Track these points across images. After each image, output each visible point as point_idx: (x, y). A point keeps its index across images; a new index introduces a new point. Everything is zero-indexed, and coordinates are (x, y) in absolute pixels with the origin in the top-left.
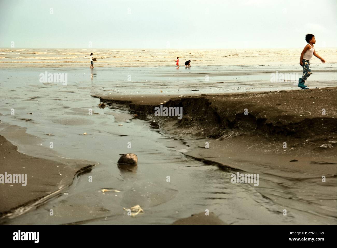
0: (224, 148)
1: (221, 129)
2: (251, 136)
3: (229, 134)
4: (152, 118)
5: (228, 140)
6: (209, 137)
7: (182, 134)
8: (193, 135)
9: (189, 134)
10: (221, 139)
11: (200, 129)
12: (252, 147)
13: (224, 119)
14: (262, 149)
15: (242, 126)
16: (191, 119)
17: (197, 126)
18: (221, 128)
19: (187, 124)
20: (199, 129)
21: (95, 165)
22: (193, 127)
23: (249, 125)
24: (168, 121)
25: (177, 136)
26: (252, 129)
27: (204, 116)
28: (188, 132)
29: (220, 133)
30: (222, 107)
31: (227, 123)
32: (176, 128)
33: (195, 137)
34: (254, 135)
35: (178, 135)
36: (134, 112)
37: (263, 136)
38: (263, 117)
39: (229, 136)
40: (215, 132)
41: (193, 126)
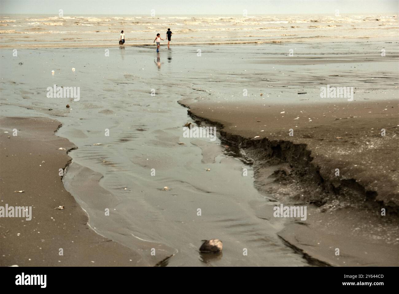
0: (326, 227)
1: (324, 194)
2: (359, 210)
3: (333, 203)
4: (245, 154)
5: (331, 213)
6: (309, 202)
7: (278, 193)
8: (290, 198)
9: (287, 194)
10: (323, 211)
11: (299, 189)
12: (359, 229)
13: (328, 182)
14: (371, 234)
15: (348, 193)
16: (290, 173)
17: (297, 184)
18: (324, 191)
19: (285, 180)
20: (297, 189)
21: (174, 255)
22: (291, 185)
23: (357, 194)
24: (264, 167)
25: (272, 196)
26: (361, 200)
27: (306, 167)
28: (285, 191)
29: (322, 199)
30: (326, 168)
31: (331, 187)
32: (271, 183)
33: (293, 201)
34: (362, 210)
35: (273, 194)
36: (225, 142)
37: (373, 212)
38: (373, 189)
39: (333, 206)
40: (317, 197)
41: (292, 183)
